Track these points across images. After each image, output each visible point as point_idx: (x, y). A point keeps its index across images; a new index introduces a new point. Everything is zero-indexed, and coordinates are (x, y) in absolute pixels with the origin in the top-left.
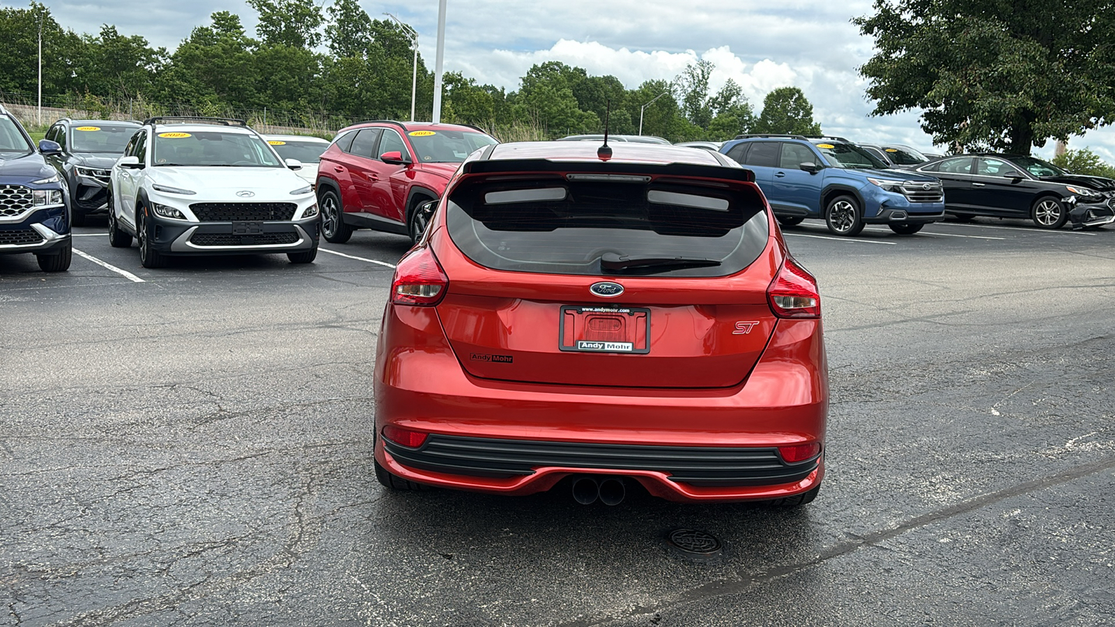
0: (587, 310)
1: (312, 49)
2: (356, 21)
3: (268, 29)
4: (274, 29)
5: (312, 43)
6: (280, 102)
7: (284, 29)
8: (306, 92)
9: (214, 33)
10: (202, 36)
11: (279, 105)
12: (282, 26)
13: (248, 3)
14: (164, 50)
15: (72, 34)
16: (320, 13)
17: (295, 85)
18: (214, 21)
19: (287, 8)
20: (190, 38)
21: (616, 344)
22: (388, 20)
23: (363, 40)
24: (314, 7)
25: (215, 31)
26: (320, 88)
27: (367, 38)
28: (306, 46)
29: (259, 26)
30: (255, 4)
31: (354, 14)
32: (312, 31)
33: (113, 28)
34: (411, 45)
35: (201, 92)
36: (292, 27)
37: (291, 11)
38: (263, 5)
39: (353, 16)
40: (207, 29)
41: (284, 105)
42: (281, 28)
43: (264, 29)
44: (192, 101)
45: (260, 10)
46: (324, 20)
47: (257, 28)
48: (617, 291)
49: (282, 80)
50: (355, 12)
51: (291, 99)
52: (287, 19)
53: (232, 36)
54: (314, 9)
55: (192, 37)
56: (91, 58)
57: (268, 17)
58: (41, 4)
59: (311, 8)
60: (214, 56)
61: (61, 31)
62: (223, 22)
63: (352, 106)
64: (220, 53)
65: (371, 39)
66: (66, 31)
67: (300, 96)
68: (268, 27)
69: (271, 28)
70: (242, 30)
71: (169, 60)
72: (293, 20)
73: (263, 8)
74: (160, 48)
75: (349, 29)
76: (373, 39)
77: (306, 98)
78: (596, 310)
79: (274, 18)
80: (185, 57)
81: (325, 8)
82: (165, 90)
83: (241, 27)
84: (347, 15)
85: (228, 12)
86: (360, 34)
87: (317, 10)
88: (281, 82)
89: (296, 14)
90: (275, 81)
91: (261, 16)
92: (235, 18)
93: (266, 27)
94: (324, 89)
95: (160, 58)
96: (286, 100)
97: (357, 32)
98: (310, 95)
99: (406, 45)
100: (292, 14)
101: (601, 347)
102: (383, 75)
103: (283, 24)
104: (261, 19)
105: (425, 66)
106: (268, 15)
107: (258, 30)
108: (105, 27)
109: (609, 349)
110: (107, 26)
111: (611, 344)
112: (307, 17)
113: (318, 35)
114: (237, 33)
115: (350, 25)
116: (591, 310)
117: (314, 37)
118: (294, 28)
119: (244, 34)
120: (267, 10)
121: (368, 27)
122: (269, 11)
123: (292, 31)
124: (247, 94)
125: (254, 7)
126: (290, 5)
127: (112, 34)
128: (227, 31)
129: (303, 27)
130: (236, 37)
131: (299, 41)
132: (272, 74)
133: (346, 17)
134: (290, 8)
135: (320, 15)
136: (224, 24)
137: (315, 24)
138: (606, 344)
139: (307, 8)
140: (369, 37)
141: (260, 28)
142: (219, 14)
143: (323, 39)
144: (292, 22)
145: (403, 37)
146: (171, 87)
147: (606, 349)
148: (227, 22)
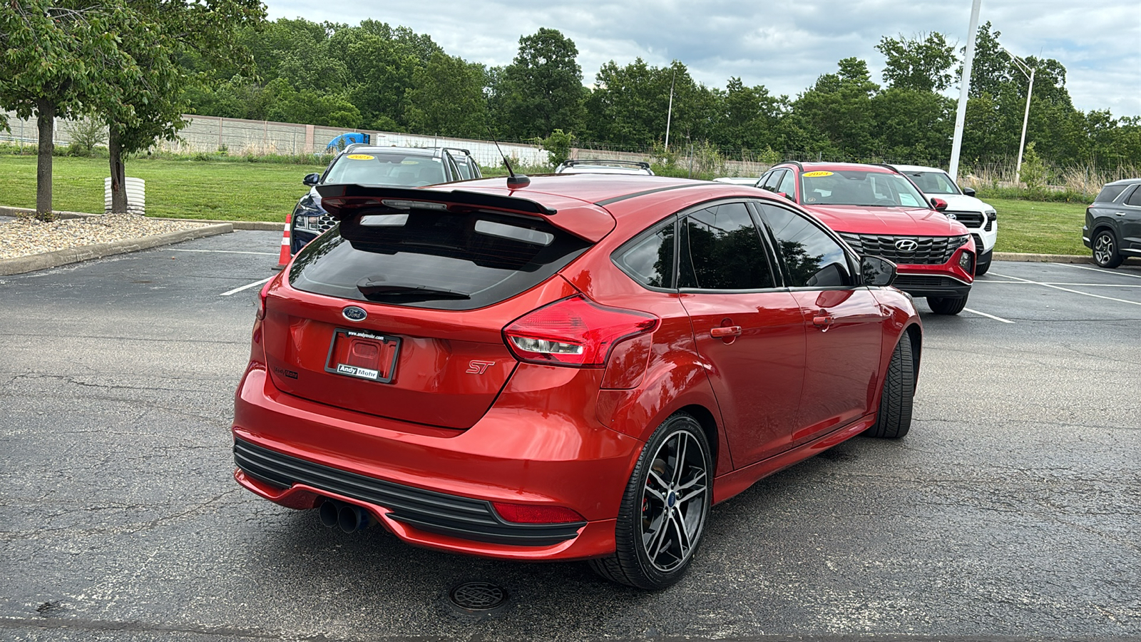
0: (352, 334)
1: (940, 92)
2: (993, 59)
3: (895, 73)
4: (901, 73)
5: (941, 86)
6: (895, 148)
7: (912, 72)
8: (925, 136)
9: (840, 79)
10: (827, 83)
11: (893, 150)
12: (910, 70)
13: (876, 48)
14: (786, 98)
15: (703, 88)
16: (953, 53)
17: (913, 129)
18: (840, 68)
19: (917, 50)
20: (814, 86)
21: (366, 371)
22: (1032, 57)
23: (1000, 80)
24: (946, 48)
25: (841, 77)
26: (941, 133)
27: (1005, 77)
28: (934, 89)
29: (885, 70)
30: (883, 49)
31: (992, 52)
32: (942, 73)
33: (739, 80)
34: (1057, 82)
35: (815, 137)
36: (920, 70)
37: (921, 53)
38: (891, 49)
39: (990, 54)
40: (833, 77)
41: (899, 150)
42: (908, 72)
43: (890, 73)
44: (806, 148)
45: (889, 54)
46: (956, 60)
47: (884, 73)
48: (362, 316)
49: (899, 125)
50: (993, 50)
51: (908, 144)
52: (916, 62)
53: (857, 82)
54: (946, 50)
55: (817, 85)
56: (717, 108)
57: (896, 61)
58: (680, 63)
59: (943, 49)
60: (833, 102)
61: (694, 86)
62: (849, 69)
63: (974, 150)
64: (839, 99)
65: (1009, 78)
66: (698, 84)
67: (917, 141)
68: (895, 71)
69: (898, 71)
70: (868, 75)
71: (789, 108)
72: (923, 62)
73: (892, 52)
74: (782, 96)
75: (984, 68)
76: (1011, 78)
77: (924, 143)
78: (359, 335)
79: (902, 61)
80: (806, 105)
81: (958, 49)
82: (781, 137)
83: (867, 72)
84: (983, 54)
85: (855, 58)
86: (996, 73)
87: (950, 50)
88: (898, 127)
89: (925, 57)
90: (891, 125)
91: (888, 61)
92: (862, 64)
93: (893, 71)
94: (945, 133)
95: (781, 106)
96: (902, 145)
97: (994, 71)
98: (928, 139)
99: (1050, 83)
100: (922, 56)
101: (354, 371)
102: (1013, 116)
103: (911, 67)
104: (888, 64)
105: (1073, 105)
106: (897, 58)
107: (885, 75)
108: (731, 79)
109: (360, 375)
110: (734, 79)
111: (362, 370)
112: (938, 59)
113: (947, 76)
114: (862, 79)
115: (986, 65)
116: (355, 334)
117: (943, 79)
118: (923, 71)
119: (870, 79)
120: (895, 54)
121: (1006, 64)
122: (897, 55)
123: (920, 74)
124: (860, 140)
125: (882, 52)
126: (920, 47)
127: (737, 86)
128: (852, 77)
129: (932, 69)
130: (861, 83)
131: (928, 84)
132: (888, 118)
133: (982, 56)
134: (920, 51)
135: (952, 56)
136: (850, 71)
137: (946, 65)
138: (359, 369)
139: (939, 49)
140: (1007, 76)
141: (886, 73)
142: (846, 60)
143: (953, 80)
144: (921, 65)
145: (1048, 74)
146: (788, 134)
147: (358, 374)
148: (854, 68)
